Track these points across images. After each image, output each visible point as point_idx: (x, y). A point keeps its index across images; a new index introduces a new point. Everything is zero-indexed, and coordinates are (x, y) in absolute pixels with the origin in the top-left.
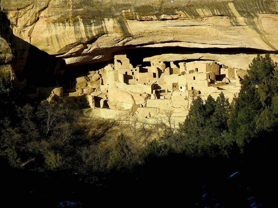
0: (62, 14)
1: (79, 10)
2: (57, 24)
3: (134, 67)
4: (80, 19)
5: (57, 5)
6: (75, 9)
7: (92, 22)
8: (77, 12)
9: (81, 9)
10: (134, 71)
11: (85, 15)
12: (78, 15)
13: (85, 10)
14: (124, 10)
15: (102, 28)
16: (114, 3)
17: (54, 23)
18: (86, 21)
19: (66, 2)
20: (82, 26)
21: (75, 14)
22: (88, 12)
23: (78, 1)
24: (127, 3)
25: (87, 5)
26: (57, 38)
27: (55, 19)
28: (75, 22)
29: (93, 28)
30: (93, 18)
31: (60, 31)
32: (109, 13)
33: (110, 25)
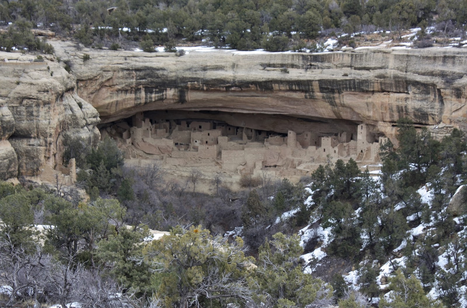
0: (127, 84)
1: (141, 81)
2: (120, 92)
3: (152, 125)
4: (142, 88)
5: (121, 76)
6: (138, 79)
7: (154, 90)
8: (140, 82)
9: (144, 80)
10: (152, 127)
11: (148, 84)
12: (140, 85)
13: (148, 81)
14: (190, 81)
15: (163, 95)
16: (180, 76)
17: (118, 91)
18: (148, 90)
19: (129, 74)
20: (143, 94)
21: (139, 84)
22: (152, 82)
23: (141, 74)
24: (195, 76)
25: (151, 77)
26: (117, 103)
27: (119, 87)
28: (137, 90)
29: (153, 95)
30: (156, 88)
31: (121, 97)
32: (172, 83)
33: (170, 93)
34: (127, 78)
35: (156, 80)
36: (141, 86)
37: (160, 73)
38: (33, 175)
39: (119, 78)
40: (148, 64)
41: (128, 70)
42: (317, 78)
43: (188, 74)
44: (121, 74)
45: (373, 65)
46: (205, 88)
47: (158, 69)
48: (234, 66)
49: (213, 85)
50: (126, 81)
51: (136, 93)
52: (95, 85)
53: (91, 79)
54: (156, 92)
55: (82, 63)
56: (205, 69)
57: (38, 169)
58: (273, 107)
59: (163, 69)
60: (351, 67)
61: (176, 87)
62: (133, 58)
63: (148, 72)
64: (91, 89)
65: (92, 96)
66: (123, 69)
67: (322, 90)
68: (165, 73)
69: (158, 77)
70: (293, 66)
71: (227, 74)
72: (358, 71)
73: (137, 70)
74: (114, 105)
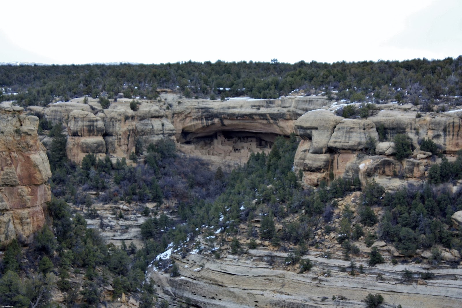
9: (204, 114)
14: (222, 114)
15: (213, 121)
16: (219, 112)
17: (193, 119)
18: (207, 119)
19: (198, 111)
20: (205, 121)
21: (202, 116)
22: (208, 115)
23: (203, 110)
24: (224, 112)
25: (207, 112)
26: (194, 125)
27: (193, 117)
28: (202, 119)
29: (209, 122)
30: (209, 118)
31: (195, 122)
32: (216, 115)
33: (216, 120)
34: (197, 113)
35: (209, 114)
36: (203, 117)
37: (211, 110)
38: (113, 153)
39: (193, 112)
40: (207, 106)
41: (198, 108)
42: (268, 112)
43: (222, 111)
44: (195, 111)
45: (287, 106)
46: (228, 118)
47: (210, 108)
48: (241, 107)
49: (231, 116)
50: (197, 114)
51: (201, 120)
52: (183, 116)
53: (180, 113)
54: (210, 120)
55: (177, 105)
56: (229, 108)
57: (115, 150)
58: (261, 128)
59: (212, 108)
60: (280, 106)
61: (218, 117)
62: (202, 103)
63: (206, 109)
64: (181, 118)
65: (182, 122)
66: (196, 108)
67: (272, 118)
68: (213, 110)
69: (210, 112)
70: (263, 106)
71: (236, 111)
72: (283, 109)
73: (202, 109)
74: (193, 126)
